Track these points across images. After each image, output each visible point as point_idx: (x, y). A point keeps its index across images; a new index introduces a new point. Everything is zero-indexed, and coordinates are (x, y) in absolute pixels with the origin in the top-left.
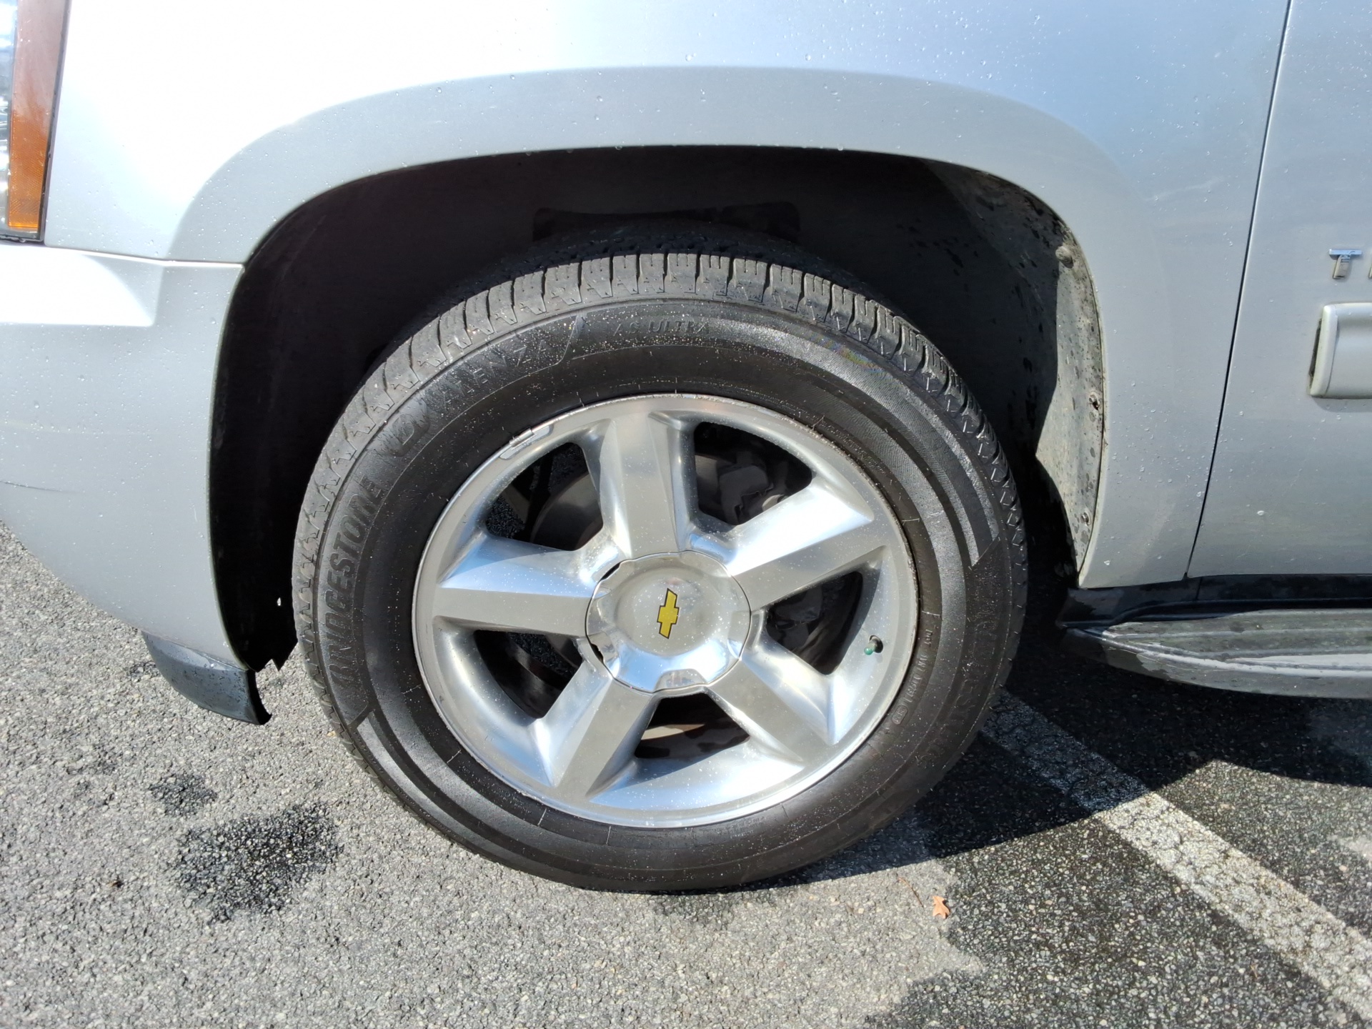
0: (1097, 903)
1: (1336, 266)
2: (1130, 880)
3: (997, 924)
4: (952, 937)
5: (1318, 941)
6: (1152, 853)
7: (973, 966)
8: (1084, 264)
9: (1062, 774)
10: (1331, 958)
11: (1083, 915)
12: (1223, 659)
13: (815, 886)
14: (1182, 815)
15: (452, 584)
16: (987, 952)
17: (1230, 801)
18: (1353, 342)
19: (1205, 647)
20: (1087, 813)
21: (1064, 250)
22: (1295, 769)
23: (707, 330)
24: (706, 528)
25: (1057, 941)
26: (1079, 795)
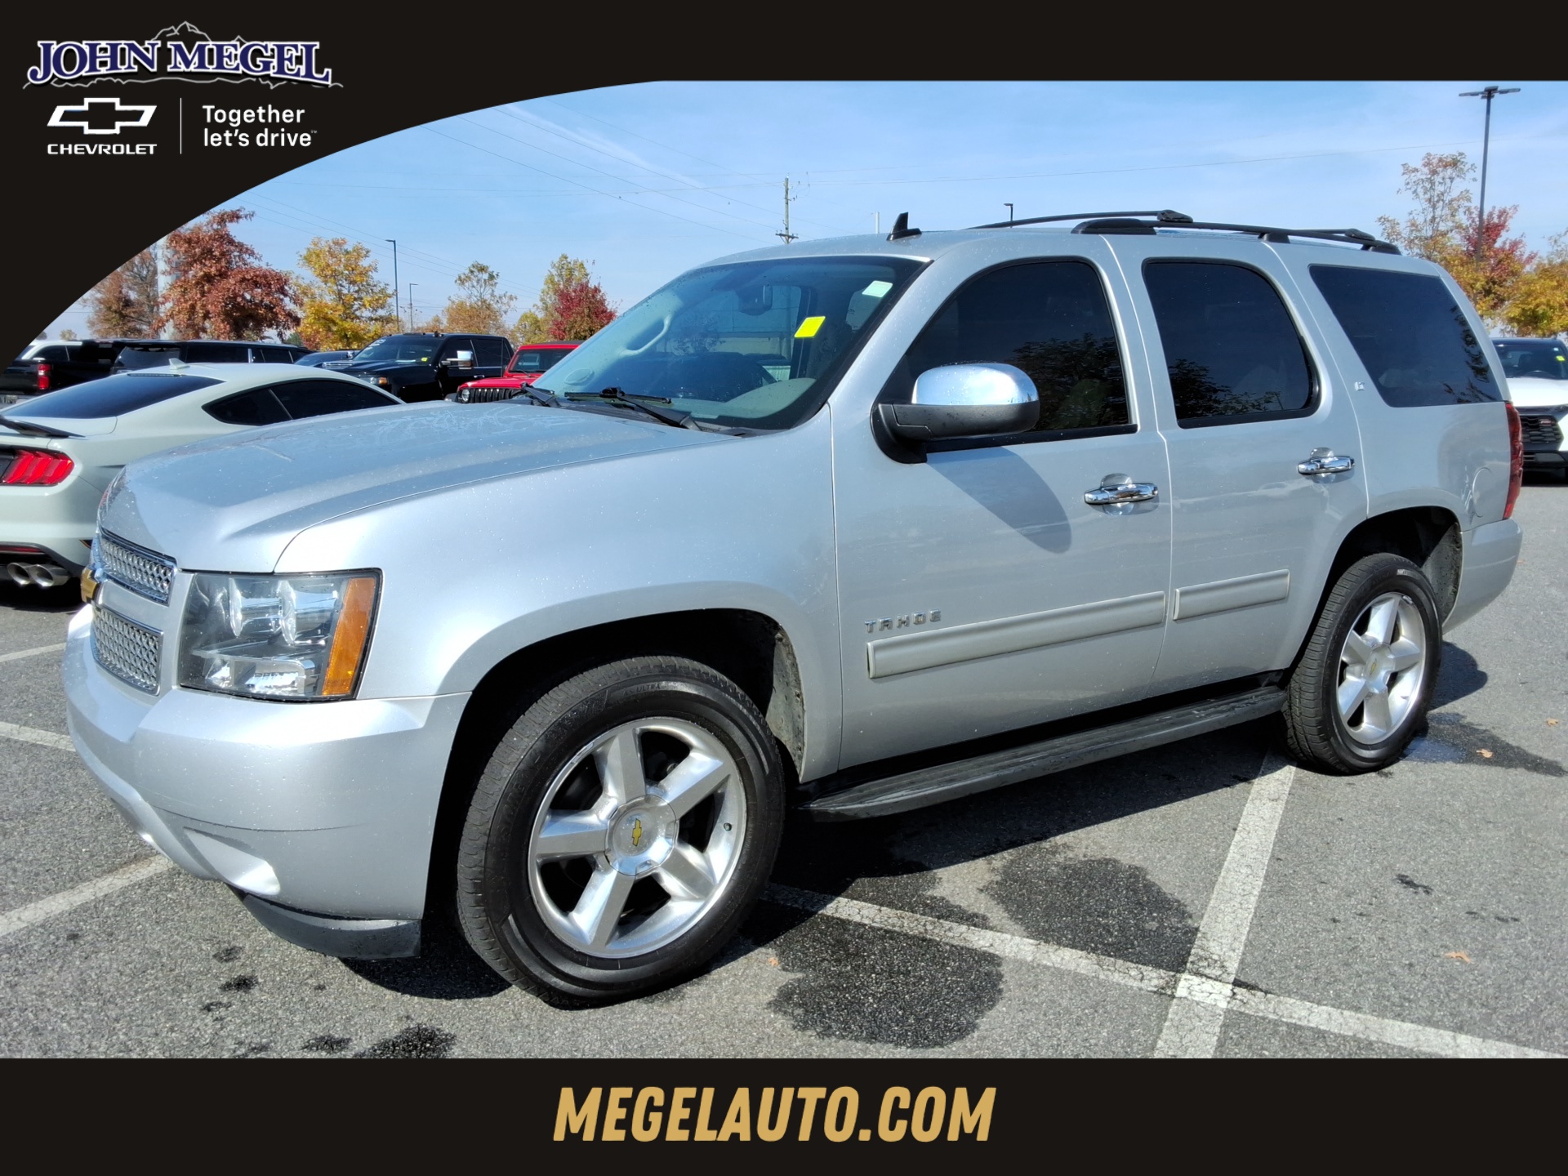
0: (837, 941)
1: (868, 628)
2: (846, 930)
3: (801, 960)
4: (784, 969)
5: (929, 927)
6: (850, 919)
7: (800, 975)
8: (788, 639)
9: (796, 902)
10: (936, 931)
11: (834, 946)
12: (861, 803)
13: (713, 972)
14: (855, 902)
15: (543, 836)
16: (802, 969)
17: (873, 891)
18: (881, 655)
19: (852, 801)
20: (816, 913)
21: (779, 635)
22: (894, 872)
23: (626, 693)
24: (651, 785)
25: (828, 957)
26: (809, 908)
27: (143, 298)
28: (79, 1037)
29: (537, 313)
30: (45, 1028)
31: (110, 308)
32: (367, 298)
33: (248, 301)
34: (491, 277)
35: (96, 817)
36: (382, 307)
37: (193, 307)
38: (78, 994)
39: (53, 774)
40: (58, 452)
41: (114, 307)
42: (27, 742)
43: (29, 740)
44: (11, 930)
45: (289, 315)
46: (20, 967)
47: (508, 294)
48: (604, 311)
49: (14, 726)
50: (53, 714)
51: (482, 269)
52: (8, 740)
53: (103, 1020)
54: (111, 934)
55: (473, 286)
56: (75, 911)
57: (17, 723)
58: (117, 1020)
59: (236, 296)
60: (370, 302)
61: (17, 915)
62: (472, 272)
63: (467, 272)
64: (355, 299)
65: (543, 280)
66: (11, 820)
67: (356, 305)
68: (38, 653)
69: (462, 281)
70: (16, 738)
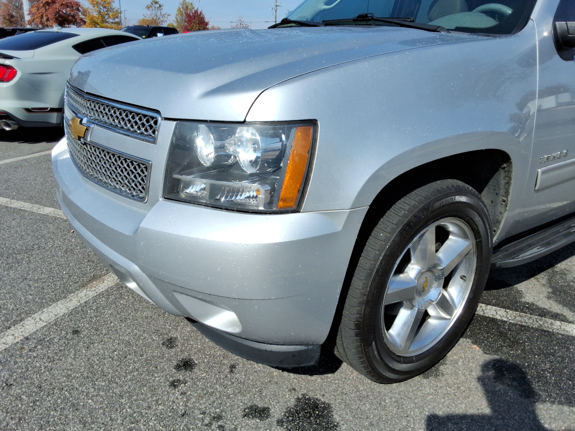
27: (18, 15)
28: (101, 411)
29: (174, 24)
30: (78, 404)
31: (5, 18)
32: (111, 14)
33: (65, 14)
34: (160, 6)
35: (65, 252)
36: (117, 17)
37: (42, 16)
38: (91, 375)
39: (35, 226)
40: (9, 66)
41: (7, 18)
42: (17, 208)
43: (17, 207)
44: (38, 328)
45: (81, 19)
46: (50, 355)
47: (167, 14)
48: (204, 22)
49: (8, 199)
50: (25, 193)
51: (156, 3)
52: (7, 207)
53: (112, 397)
54: (97, 330)
55: (153, 10)
56: (71, 313)
57: (8, 198)
58: (121, 396)
59: (59, 11)
60: (113, 15)
61: (38, 317)
62: (152, 4)
63: (150, 4)
64: (106, 14)
65: (176, 10)
66: (19, 254)
67: (106, 17)
68: (10, 162)
69: (148, 7)
70: (10, 206)
